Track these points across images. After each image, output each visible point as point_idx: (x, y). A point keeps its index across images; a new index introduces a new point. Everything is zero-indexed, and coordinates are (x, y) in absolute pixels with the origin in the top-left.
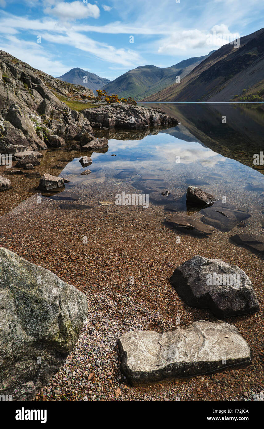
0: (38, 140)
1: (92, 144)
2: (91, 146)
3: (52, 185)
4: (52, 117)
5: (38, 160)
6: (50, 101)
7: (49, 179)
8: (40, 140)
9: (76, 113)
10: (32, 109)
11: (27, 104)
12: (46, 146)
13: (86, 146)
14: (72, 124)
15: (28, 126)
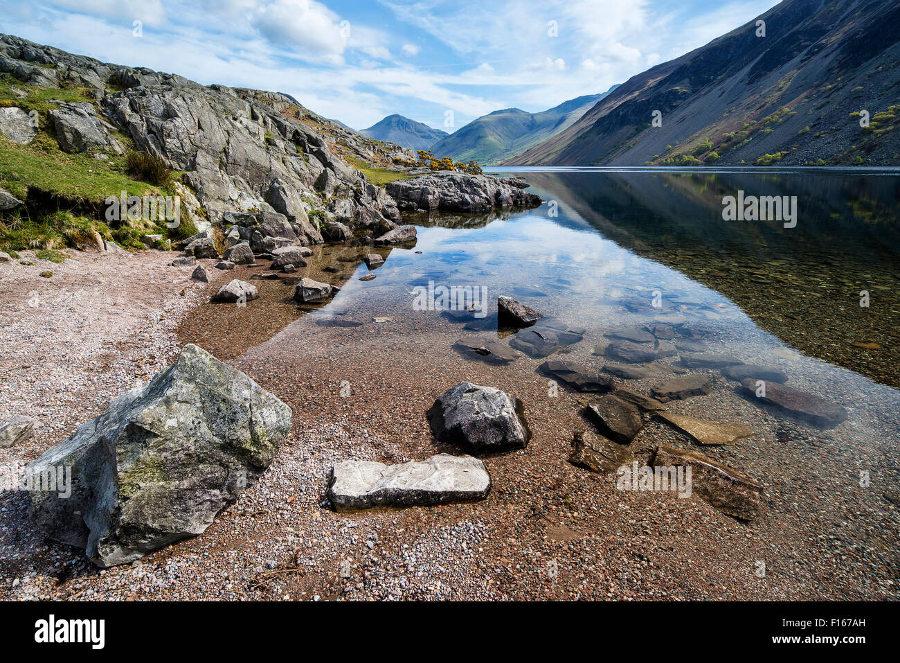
0: (310, 230)
1: (389, 236)
2: (389, 239)
3: (313, 294)
4: (336, 195)
5: (304, 259)
6: (333, 171)
7: (309, 286)
8: (314, 230)
9: (374, 188)
10: (306, 184)
11: (300, 176)
12: (322, 239)
13: (382, 239)
14: (367, 205)
15: (295, 209)
